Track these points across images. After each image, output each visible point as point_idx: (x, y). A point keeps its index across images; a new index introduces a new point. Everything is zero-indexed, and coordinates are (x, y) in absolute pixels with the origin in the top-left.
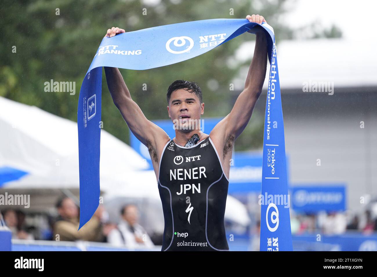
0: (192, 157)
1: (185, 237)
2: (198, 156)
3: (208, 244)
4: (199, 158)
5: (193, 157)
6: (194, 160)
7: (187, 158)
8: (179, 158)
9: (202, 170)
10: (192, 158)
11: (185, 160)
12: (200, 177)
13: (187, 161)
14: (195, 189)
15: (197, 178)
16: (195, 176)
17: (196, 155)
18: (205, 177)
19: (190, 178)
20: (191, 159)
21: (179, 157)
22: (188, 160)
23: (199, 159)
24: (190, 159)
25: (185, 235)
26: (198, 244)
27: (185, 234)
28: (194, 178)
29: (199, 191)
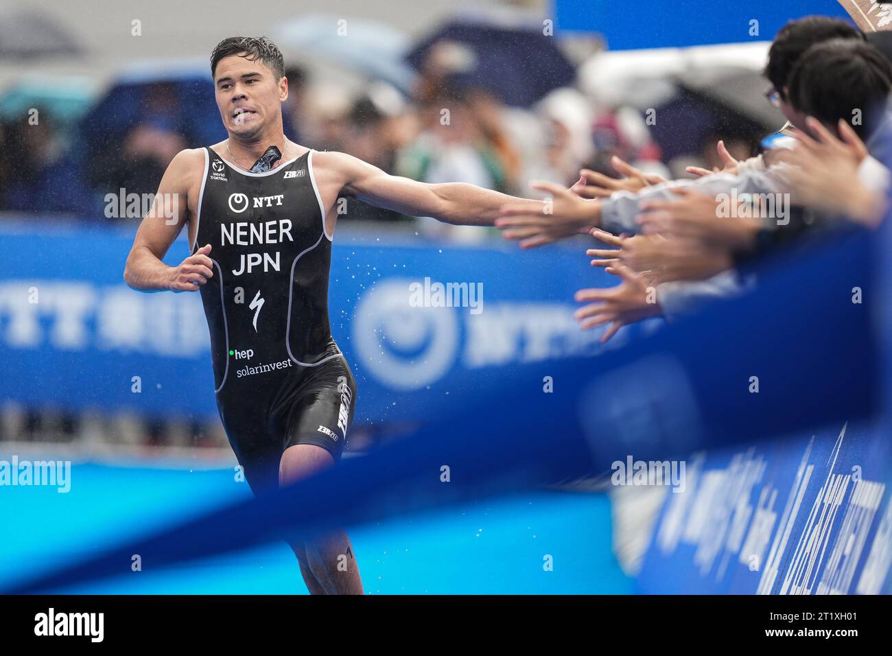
0: (266, 198)
1: (249, 358)
2: (279, 197)
3: (292, 362)
4: (279, 200)
5: (269, 199)
6: (269, 205)
7: (255, 199)
8: (238, 199)
9: (286, 226)
10: (265, 200)
11: (252, 202)
12: (281, 240)
13: (256, 206)
14: (269, 264)
15: (275, 241)
16: (272, 237)
17: (273, 195)
18: (291, 239)
19: (261, 242)
20: (265, 203)
21: (240, 195)
22: (258, 202)
23: (279, 203)
24: (261, 201)
25: (248, 354)
26: (273, 365)
27: (248, 351)
28: (268, 241)
29: (277, 267)
